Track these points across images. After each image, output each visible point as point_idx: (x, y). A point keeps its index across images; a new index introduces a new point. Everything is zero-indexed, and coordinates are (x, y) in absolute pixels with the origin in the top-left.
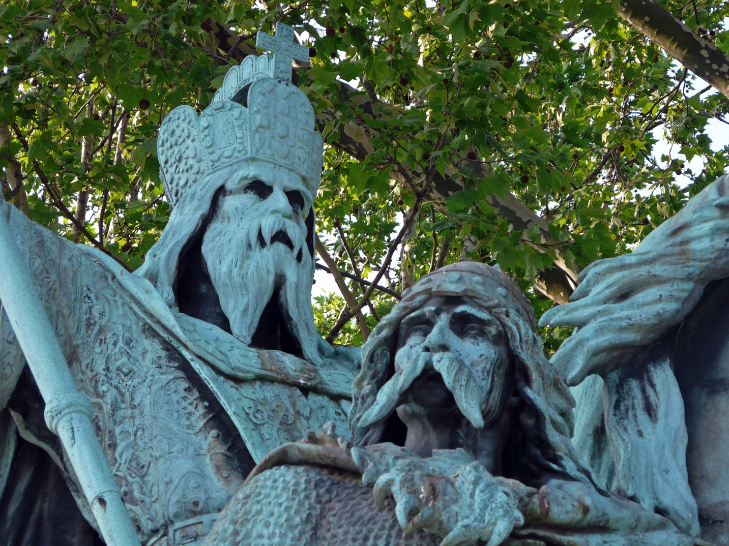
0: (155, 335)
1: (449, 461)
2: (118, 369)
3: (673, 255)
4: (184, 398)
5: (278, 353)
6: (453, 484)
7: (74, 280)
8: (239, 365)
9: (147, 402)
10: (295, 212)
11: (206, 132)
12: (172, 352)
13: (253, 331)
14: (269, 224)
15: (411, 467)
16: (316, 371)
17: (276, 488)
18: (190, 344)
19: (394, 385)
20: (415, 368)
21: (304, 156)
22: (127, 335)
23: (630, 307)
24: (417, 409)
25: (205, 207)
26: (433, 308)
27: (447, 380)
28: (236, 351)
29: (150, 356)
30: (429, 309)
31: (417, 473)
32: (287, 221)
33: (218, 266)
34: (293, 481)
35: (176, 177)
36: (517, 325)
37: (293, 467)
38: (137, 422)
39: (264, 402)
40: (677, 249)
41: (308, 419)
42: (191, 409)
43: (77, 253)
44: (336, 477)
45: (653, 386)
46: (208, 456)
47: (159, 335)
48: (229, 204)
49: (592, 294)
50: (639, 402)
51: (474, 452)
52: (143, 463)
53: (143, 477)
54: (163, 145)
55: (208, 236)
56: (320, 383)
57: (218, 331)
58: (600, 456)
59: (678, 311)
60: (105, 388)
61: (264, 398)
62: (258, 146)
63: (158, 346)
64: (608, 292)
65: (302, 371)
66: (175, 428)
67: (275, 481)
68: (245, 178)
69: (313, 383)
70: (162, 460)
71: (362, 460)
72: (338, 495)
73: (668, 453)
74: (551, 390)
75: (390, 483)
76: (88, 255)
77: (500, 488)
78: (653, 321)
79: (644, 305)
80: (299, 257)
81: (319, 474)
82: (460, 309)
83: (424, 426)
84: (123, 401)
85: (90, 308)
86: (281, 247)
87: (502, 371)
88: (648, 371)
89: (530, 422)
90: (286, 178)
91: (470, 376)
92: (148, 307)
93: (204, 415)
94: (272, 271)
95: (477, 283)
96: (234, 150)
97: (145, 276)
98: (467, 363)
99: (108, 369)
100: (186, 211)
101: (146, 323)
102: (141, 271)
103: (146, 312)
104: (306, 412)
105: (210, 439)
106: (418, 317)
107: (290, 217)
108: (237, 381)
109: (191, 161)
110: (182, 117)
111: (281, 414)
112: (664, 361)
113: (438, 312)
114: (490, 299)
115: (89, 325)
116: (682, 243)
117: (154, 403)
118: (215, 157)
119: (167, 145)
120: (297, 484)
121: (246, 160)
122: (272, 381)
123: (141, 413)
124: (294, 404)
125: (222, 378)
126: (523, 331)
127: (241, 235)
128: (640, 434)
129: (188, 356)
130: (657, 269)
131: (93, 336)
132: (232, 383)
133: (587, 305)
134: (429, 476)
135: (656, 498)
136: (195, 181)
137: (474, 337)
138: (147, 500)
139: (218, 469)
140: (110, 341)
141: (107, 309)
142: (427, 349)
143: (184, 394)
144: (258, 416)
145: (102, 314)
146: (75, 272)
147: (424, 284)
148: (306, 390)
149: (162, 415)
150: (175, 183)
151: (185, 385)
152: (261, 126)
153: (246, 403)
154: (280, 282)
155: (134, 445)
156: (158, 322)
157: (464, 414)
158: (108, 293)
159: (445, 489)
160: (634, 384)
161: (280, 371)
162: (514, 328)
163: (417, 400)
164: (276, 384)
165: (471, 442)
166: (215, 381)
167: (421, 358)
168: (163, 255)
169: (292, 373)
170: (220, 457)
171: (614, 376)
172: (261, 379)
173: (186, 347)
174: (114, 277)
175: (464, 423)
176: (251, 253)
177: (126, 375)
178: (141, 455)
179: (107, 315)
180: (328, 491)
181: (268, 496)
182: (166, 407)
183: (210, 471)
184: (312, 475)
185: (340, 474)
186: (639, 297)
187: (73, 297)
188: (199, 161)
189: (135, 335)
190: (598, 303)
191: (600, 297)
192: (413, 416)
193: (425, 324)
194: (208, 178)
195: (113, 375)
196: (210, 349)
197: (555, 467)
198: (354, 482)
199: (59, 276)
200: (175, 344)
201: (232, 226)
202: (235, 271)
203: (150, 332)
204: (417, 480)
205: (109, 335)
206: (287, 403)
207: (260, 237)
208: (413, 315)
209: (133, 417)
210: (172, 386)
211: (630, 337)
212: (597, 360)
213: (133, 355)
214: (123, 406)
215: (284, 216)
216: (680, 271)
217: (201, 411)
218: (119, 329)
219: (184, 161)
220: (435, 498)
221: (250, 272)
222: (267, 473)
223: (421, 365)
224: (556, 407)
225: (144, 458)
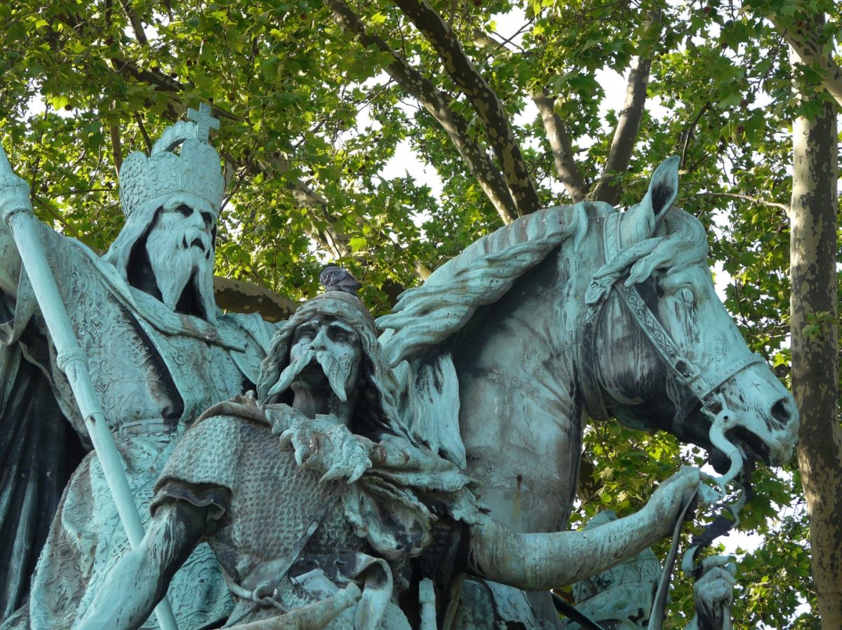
0: (116, 301)
1: (326, 423)
2: (92, 321)
3: (457, 288)
4: (133, 344)
5: (192, 318)
6: (329, 439)
7: (67, 262)
8: (168, 325)
9: (109, 344)
10: (207, 226)
11: (153, 171)
12: (127, 313)
13: (177, 302)
14: (191, 234)
15: (304, 426)
16: (215, 331)
17: (216, 430)
18: (139, 310)
19: (292, 370)
20: (305, 360)
21: (213, 191)
22: (99, 300)
23: (429, 320)
24: (304, 384)
25: (150, 219)
26: (317, 322)
27: (326, 369)
28: (167, 315)
29: (112, 314)
30: (315, 322)
31: (308, 431)
32: (201, 232)
33: (157, 259)
34: (227, 427)
35: (131, 197)
36: (368, 336)
37: (226, 417)
38: (102, 356)
39: (184, 350)
40: (460, 285)
41: (210, 362)
42: (137, 351)
43: (69, 244)
44: (253, 426)
45: (440, 370)
46: (147, 382)
47: (118, 301)
48: (166, 218)
49: (405, 310)
50: (431, 380)
51: (338, 414)
52: (105, 383)
53: (104, 392)
54: (123, 175)
55: (151, 238)
56: (218, 339)
57: (154, 300)
58: (404, 411)
59: (458, 324)
60: (83, 333)
61: (184, 347)
62: (186, 183)
63: (117, 309)
64: (416, 309)
65: (207, 330)
66: (127, 363)
67: (215, 426)
68: (177, 203)
69: (214, 339)
70: (118, 383)
71: (272, 418)
72: (254, 437)
73: (448, 414)
74: (386, 377)
75: (291, 435)
76: (75, 245)
77: (358, 443)
78: (443, 330)
79: (437, 319)
80: (208, 256)
81: (243, 423)
82: (334, 323)
83: (307, 395)
84: (94, 343)
85: (76, 281)
86: (197, 249)
87: (357, 364)
88: (438, 361)
89: (372, 397)
90: (202, 204)
91: (339, 367)
92: (113, 283)
93: (146, 356)
94: (191, 264)
95: (345, 307)
96: (170, 184)
97: (109, 260)
98: (337, 358)
99: (85, 321)
100: (137, 221)
101: (110, 293)
102: (107, 257)
103: (111, 286)
104: (209, 358)
105: (149, 371)
106: (307, 326)
107: (203, 230)
108: (167, 335)
109: (141, 188)
110: (137, 159)
111: (194, 358)
112: (448, 354)
113: (320, 325)
114: (352, 319)
115: (75, 292)
116: (463, 281)
117: (114, 345)
118: (158, 187)
119: (126, 176)
120: (229, 429)
121: (178, 191)
122: (189, 336)
123: (105, 351)
124: (202, 352)
125: (158, 333)
126: (372, 340)
127: (173, 239)
128: (431, 401)
129: (137, 317)
130: (447, 297)
131: (77, 299)
132: (164, 336)
133: (402, 317)
134: (315, 432)
135: (440, 443)
136: (143, 201)
137: (341, 342)
138: (106, 407)
139: (153, 391)
140: (88, 303)
141: (86, 282)
142: (312, 348)
143: (133, 341)
144: (180, 359)
145: (83, 286)
146: (67, 257)
147: (311, 305)
148: (209, 343)
149: (119, 354)
150: (130, 201)
151: (134, 335)
152: (187, 170)
153: (173, 350)
154: (195, 271)
155: (100, 371)
156: (119, 293)
157: (335, 391)
158: (87, 271)
159: (325, 442)
160: (429, 368)
161: (194, 330)
162: (367, 338)
163: (304, 379)
164: (191, 338)
165: (335, 407)
166: (154, 334)
167: (309, 354)
168: (121, 248)
169: (201, 331)
170: (154, 383)
171: (417, 362)
172: (182, 334)
173: (136, 311)
174: (91, 261)
175: (332, 395)
176: (178, 252)
177: (97, 326)
178: (104, 378)
179: (86, 286)
180: (249, 435)
181: (211, 435)
182: (121, 349)
183: (148, 392)
184: (238, 423)
185: (255, 424)
186: (435, 314)
187: (65, 273)
188: (147, 189)
189: (103, 300)
190: (409, 316)
191: (411, 312)
192: (301, 388)
193: (311, 332)
194: (152, 201)
195: (88, 325)
196: (152, 313)
197: (386, 425)
198: (264, 430)
199: (57, 259)
200: (129, 309)
201: (167, 233)
202: (168, 262)
203: (113, 299)
204: (307, 435)
205: (87, 299)
206: (198, 351)
207: (184, 242)
208: (304, 324)
209: (100, 353)
210: (126, 335)
211: (428, 339)
212: (407, 352)
213: (102, 313)
214: (94, 345)
215: (200, 229)
216: (462, 299)
217: (144, 353)
218: (94, 296)
219: (136, 188)
220: (319, 448)
221: (177, 263)
222: (210, 420)
223: (309, 359)
224: (388, 388)
225: (106, 380)
